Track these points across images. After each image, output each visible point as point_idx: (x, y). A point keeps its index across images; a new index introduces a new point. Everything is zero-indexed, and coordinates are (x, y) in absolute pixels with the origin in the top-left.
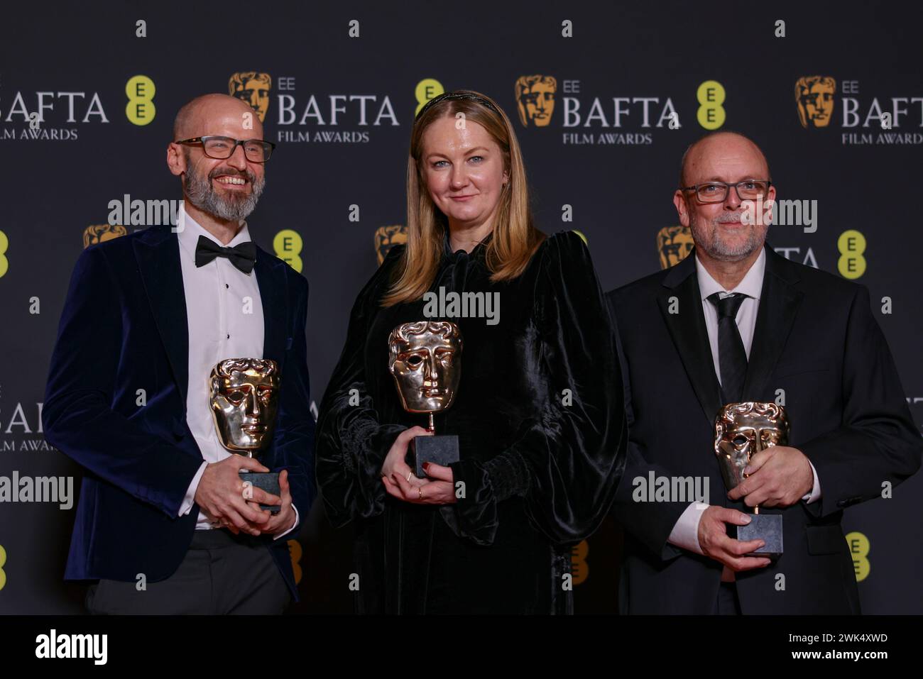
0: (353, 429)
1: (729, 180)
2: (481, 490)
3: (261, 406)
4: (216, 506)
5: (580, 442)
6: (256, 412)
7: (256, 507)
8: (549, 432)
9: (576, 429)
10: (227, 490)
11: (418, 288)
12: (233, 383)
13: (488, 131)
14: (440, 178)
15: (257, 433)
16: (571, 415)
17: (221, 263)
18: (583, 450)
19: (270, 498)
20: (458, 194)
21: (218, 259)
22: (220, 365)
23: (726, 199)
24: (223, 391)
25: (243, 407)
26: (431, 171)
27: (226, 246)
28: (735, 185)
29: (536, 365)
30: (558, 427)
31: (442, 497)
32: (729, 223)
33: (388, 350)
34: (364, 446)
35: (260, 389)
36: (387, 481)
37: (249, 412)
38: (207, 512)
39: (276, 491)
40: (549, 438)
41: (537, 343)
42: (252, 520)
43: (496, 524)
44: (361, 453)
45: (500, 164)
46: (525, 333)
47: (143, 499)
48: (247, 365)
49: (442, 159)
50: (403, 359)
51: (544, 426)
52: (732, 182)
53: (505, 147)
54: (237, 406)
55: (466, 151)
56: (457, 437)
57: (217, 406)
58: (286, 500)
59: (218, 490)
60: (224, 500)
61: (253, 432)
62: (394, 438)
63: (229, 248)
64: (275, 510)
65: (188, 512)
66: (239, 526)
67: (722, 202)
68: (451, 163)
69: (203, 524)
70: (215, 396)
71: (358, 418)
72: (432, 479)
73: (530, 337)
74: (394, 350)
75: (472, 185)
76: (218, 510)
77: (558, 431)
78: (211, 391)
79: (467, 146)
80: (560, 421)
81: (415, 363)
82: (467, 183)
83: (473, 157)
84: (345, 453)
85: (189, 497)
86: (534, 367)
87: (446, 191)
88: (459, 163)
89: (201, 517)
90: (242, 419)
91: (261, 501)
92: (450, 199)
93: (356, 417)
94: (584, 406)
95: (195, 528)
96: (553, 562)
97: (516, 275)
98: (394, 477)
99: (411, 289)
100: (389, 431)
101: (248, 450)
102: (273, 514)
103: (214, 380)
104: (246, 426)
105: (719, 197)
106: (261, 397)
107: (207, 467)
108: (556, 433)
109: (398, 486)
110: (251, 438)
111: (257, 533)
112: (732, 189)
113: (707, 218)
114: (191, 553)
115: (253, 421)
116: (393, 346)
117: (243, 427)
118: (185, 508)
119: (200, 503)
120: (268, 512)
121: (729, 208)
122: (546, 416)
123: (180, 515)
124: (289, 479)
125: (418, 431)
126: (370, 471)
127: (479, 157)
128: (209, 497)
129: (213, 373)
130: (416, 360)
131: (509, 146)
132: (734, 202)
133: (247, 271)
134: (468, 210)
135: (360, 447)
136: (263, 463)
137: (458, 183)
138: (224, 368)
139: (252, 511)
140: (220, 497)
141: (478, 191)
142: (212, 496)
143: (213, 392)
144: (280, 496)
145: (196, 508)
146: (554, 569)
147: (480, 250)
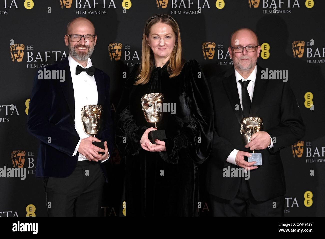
0: (129, 127)
2: (174, 148)
3: (98, 119)
6: (96, 122)
7: (97, 153)
8: (194, 127)
9: (201, 125)
10: (88, 147)
11: (146, 80)
12: (89, 113)
13: (172, 28)
14: (156, 42)
15: (97, 128)
16: (199, 121)
17: (84, 74)
19: (102, 150)
20: (161, 48)
21: (83, 72)
22: (85, 107)
23: (243, 51)
24: (86, 115)
26: (152, 39)
27: (85, 68)
29: (186, 105)
30: (196, 125)
31: (161, 150)
32: (244, 60)
34: (134, 133)
35: (97, 115)
36: (143, 145)
37: (94, 122)
40: (193, 129)
41: (186, 98)
42: (96, 157)
43: (178, 158)
44: (133, 135)
47: (61, 151)
48: (93, 107)
49: (156, 36)
50: (146, 105)
51: (191, 125)
52: (245, 46)
54: (91, 121)
56: (165, 130)
57: (84, 121)
59: (86, 147)
60: (88, 151)
62: (144, 131)
63: (86, 69)
64: (103, 154)
66: (92, 159)
67: (241, 52)
68: (160, 37)
69: (80, 159)
70: (83, 117)
71: (130, 123)
72: (158, 144)
73: (184, 96)
74: (143, 103)
75: (166, 45)
76: (85, 153)
77: (196, 126)
78: (82, 115)
79: (165, 33)
80: (196, 123)
82: (164, 45)
83: (167, 37)
85: (76, 150)
86: (186, 106)
87: (157, 46)
88: (162, 38)
89: (80, 156)
90: (92, 124)
91: (99, 151)
92: (158, 49)
93: (129, 122)
94: (203, 117)
95: (78, 160)
96: (195, 168)
97: (178, 75)
98: (145, 144)
99: (144, 80)
100: (142, 128)
101: (94, 134)
102: (102, 155)
104: (93, 127)
106: (98, 117)
107: (82, 140)
108: (195, 127)
109: (147, 147)
110: (95, 130)
111: (97, 161)
112: (245, 48)
113: (237, 58)
114: (77, 168)
115: (96, 125)
116: (143, 101)
118: (75, 154)
119: (79, 151)
120: (101, 154)
121: (244, 55)
122: (191, 121)
123: (73, 155)
124: (107, 144)
125: (152, 129)
126: (136, 141)
127: (169, 37)
128: (82, 150)
129: (82, 110)
130: (151, 106)
132: (245, 53)
133: (92, 76)
134: (163, 53)
135: (132, 133)
136: (99, 139)
137: (162, 44)
139: (96, 154)
140: (86, 150)
141: (167, 47)
142: (84, 149)
143: (83, 116)
144: (104, 149)
145: (78, 153)
146: (195, 170)
147: (165, 66)
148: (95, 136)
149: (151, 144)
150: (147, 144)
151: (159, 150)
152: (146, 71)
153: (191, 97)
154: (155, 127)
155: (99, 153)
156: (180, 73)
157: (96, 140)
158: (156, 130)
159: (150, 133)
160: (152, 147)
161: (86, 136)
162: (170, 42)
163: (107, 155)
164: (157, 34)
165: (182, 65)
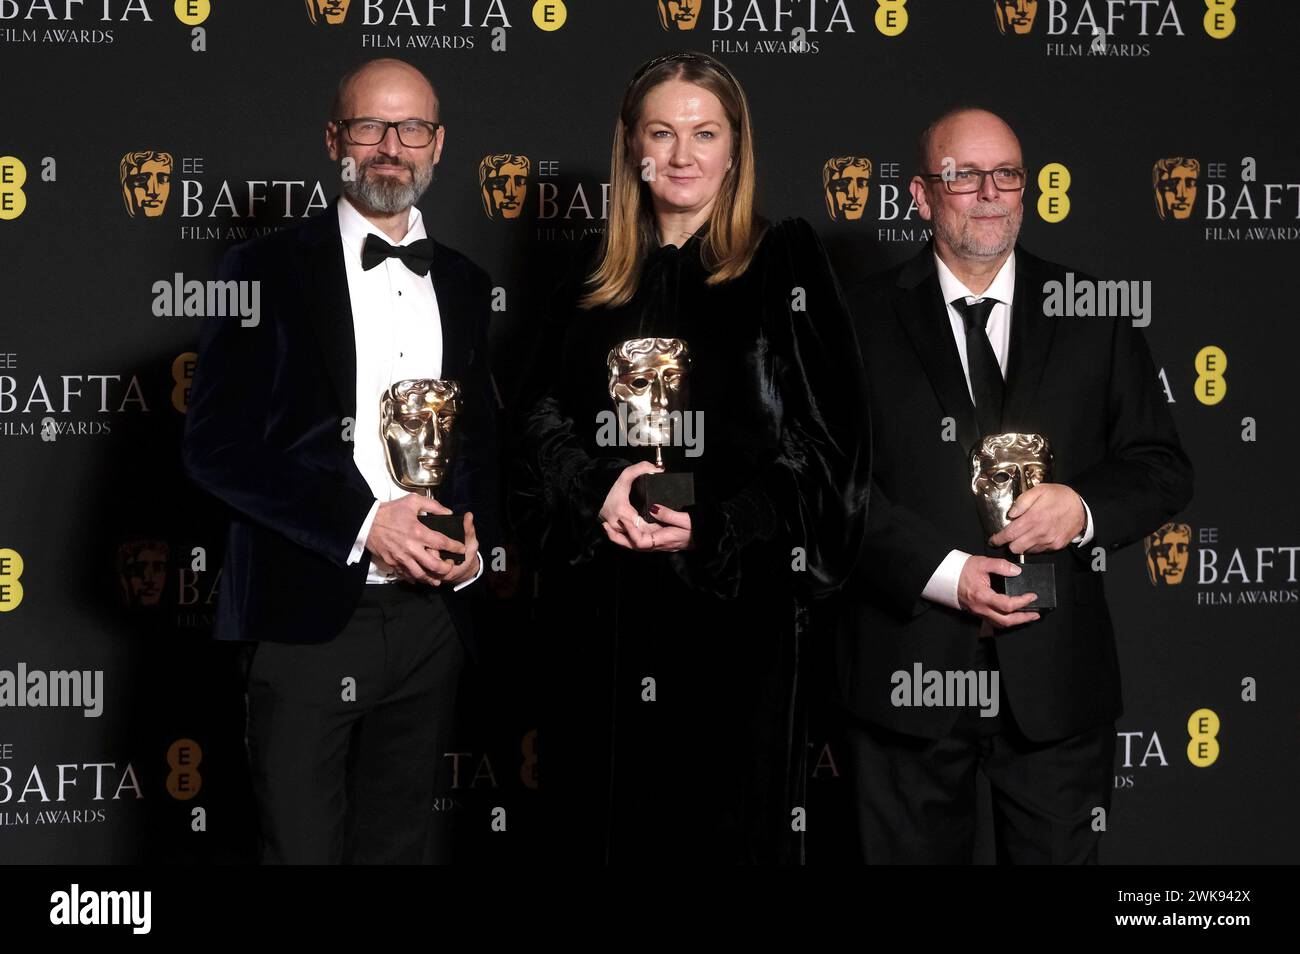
0: (558, 461)
1: (984, 165)
2: (723, 539)
3: (442, 431)
4: (391, 555)
5: (828, 474)
6: (437, 442)
7: (436, 554)
8: (796, 465)
9: (823, 461)
10: (404, 535)
11: (622, 290)
12: (410, 408)
13: (723, 104)
14: (661, 151)
15: (439, 465)
16: (817, 445)
17: (393, 265)
18: (832, 484)
19: (453, 545)
20: (679, 173)
21: (390, 261)
22: (395, 387)
23: (982, 188)
24: (398, 417)
25: (422, 437)
26: (648, 141)
27: (397, 245)
28: (991, 173)
29: (770, 382)
30: (804, 458)
31: (675, 545)
33: (608, 371)
34: (577, 482)
35: (441, 415)
36: (610, 527)
37: (429, 443)
38: (379, 560)
39: (460, 537)
40: (795, 470)
41: (768, 357)
42: (432, 569)
43: (739, 575)
44: (572, 488)
45: (729, 145)
46: (755, 347)
47: (306, 546)
48: (427, 388)
49: (664, 128)
50: (626, 381)
51: (788, 458)
52: (987, 169)
53: (736, 126)
54: (415, 436)
55: (696, 124)
56: (692, 474)
57: (392, 435)
58: (471, 546)
59: (394, 535)
60: (400, 547)
61: (433, 467)
62: (615, 475)
63: (402, 247)
64: (458, 558)
65: (358, 560)
66: (417, 576)
67: (975, 192)
68: (676, 135)
69: (375, 577)
70: (389, 423)
71: (563, 446)
72: (664, 525)
73: (761, 351)
74: (615, 371)
75: (696, 165)
76: (392, 557)
77: (804, 462)
78: (384, 417)
79: (697, 119)
80: (802, 450)
81: (640, 387)
82: (692, 161)
83: (703, 133)
84: (547, 487)
85: (361, 543)
86: (767, 385)
88: (685, 136)
89: (372, 567)
90: (420, 451)
91: (443, 548)
92: (667, 178)
93: (559, 445)
94: (827, 428)
96: (796, 616)
97: (738, 273)
98: (620, 522)
99: (614, 289)
101: (427, 487)
103: (387, 405)
104: (425, 459)
105: (971, 187)
106: (442, 424)
107: (380, 507)
108: (803, 465)
109: (626, 533)
110: (431, 473)
111: (437, 583)
112: (988, 177)
113: (957, 212)
114: (359, 612)
115: (434, 454)
116: (613, 366)
117: (422, 460)
118: (355, 556)
119: (370, 548)
120: (451, 561)
121: (985, 199)
122: (787, 444)
123: (349, 562)
124: (475, 522)
125: (645, 468)
127: (707, 133)
128: (382, 543)
129: (386, 396)
130: (641, 383)
131: (740, 125)
132: (991, 192)
133: (422, 274)
134: (685, 195)
135: (571, 482)
136: (444, 503)
137: (682, 160)
138: (401, 389)
139: (432, 560)
140: (396, 543)
141: (700, 174)
142: (386, 541)
143: (387, 418)
144: (463, 542)
146: (797, 625)
149: (639, 521)
150: (626, 523)
151: (670, 546)
152: (624, 260)
153: (789, 358)
154: (654, 462)
155: (445, 554)
156: (744, 267)
157: (433, 506)
158: (660, 471)
159: (636, 483)
160: (645, 535)
161: (400, 493)
163: (473, 561)
164: (665, 121)
165: (753, 238)
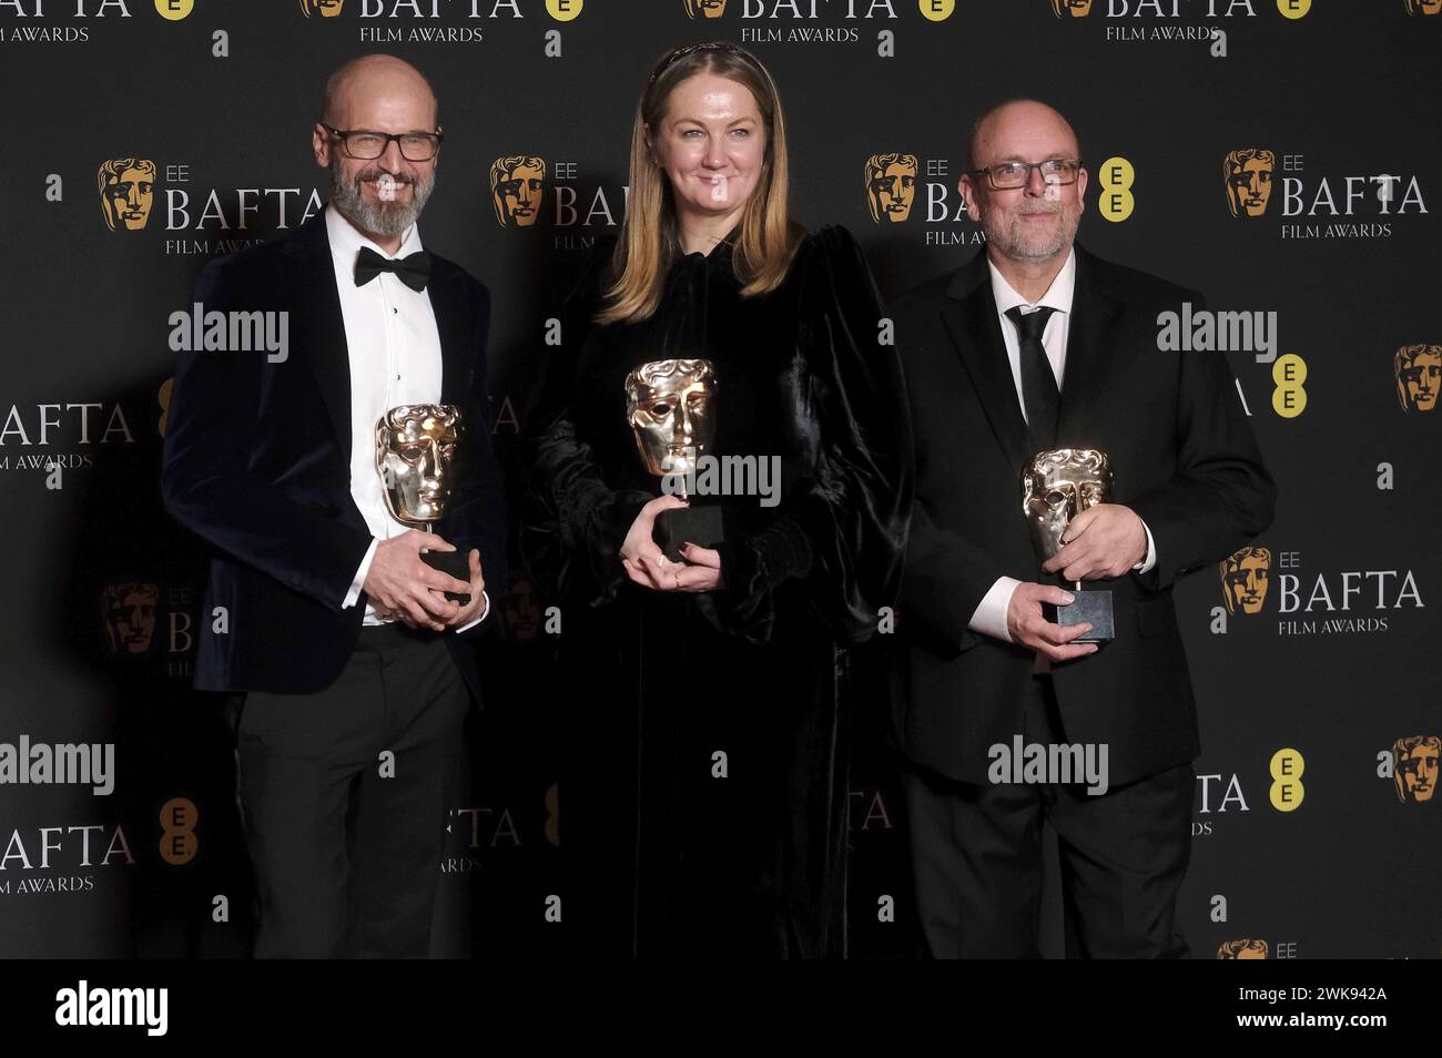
0: (574, 493)
1: (1031, 160)
2: (754, 578)
3: (443, 462)
4: (391, 596)
5: (870, 506)
6: (438, 472)
7: (440, 596)
8: (833, 497)
9: (865, 489)
10: (406, 576)
11: (645, 303)
12: (407, 437)
13: (756, 98)
14: (692, 151)
15: (440, 497)
16: (859, 473)
17: (387, 280)
18: (874, 517)
19: (459, 586)
20: (712, 174)
21: (383, 276)
23: (1028, 183)
24: (395, 446)
25: (422, 467)
26: (676, 141)
27: (392, 258)
28: (1039, 166)
29: (806, 404)
30: (842, 488)
31: (703, 585)
32: (1033, 214)
33: (626, 396)
34: (596, 520)
35: (442, 443)
36: (631, 566)
38: (377, 602)
40: (832, 502)
41: (804, 377)
42: (436, 612)
43: (772, 617)
44: (590, 525)
46: (790, 366)
47: (298, 589)
48: (425, 414)
49: (693, 127)
50: (646, 408)
51: (824, 487)
52: (1034, 162)
54: (414, 467)
55: (730, 122)
56: (720, 508)
58: (477, 586)
59: (395, 576)
60: (402, 588)
61: (433, 499)
62: (636, 510)
63: (397, 260)
64: (464, 599)
65: (354, 603)
66: (420, 620)
67: (1022, 187)
68: (707, 133)
69: (370, 619)
70: (385, 453)
71: (579, 476)
72: (690, 563)
73: (796, 370)
74: (634, 397)
75: (731, 164)
76: (393, 600)
77: (842, 493)
79: (730, 116)
80: (842, 479)
81: (662, 414)
82: (727, 162)
83: (737, 131)
84: (564, 521)
85: (358, 585)
86: (803, 408)
87: (696, 168)
88: (717, 135)
89: (369, 609)
90: (419, 483)
91: (448, 589)
92: (697, 179)
93: (575, 475)
94: (872, 456)
95: (361, 623)
96: (836, 658)
97: (773, 286)
98: (641, 561)
99: (636, 302)
100: (629, 500)
101: (427, 522)
102: (462, 604)
103: (383, 433)
105: (1018, 182)
107: (378, 546)
108: (838, 495)
109: (647, 572)
111: (441, 627)
112: (1036, 170)
113: (1004, 209)
114: (356, 656)
115: (434, 485)
116: (632, 391)
117: (422, 492)
118: (351, 599)
119: (368, 591)
120: (456, 603)
121: (1033, 194)
122: (824, 472)
123: (344, 606)
124: (482, 560)
125: (668, 503)
126: (606, 551)
127: (742, 130)
128: (382, 585)
130: (663, 410)
131: (772, 119)
132: (1038, 187)
133: (418, 289)
135: (589, 518)
136: (447, 539)
137: (717, 162)
139: (437, 602)
140: (396, 584)
141: (737, 172)
142: (386, 584)
143: (383, 447)
144: (469, 581)
145: (364, 598)
146: (836, 667)
147: (724, 250)
148: (430, 527)
149: (662, 560)
150: (648, 562)
151: (697, 587)
152: (646, 272)
153: (828, 378)
155: (450, 596)
156: (780, 278)
157: (436, 542)
158: (685, 505)
159: (660, 519)
160: (669, 575)
161: (398, 530)
162: (747, 151)
163: (479, 602)
164: (697, 119)
165: (790, 245)
